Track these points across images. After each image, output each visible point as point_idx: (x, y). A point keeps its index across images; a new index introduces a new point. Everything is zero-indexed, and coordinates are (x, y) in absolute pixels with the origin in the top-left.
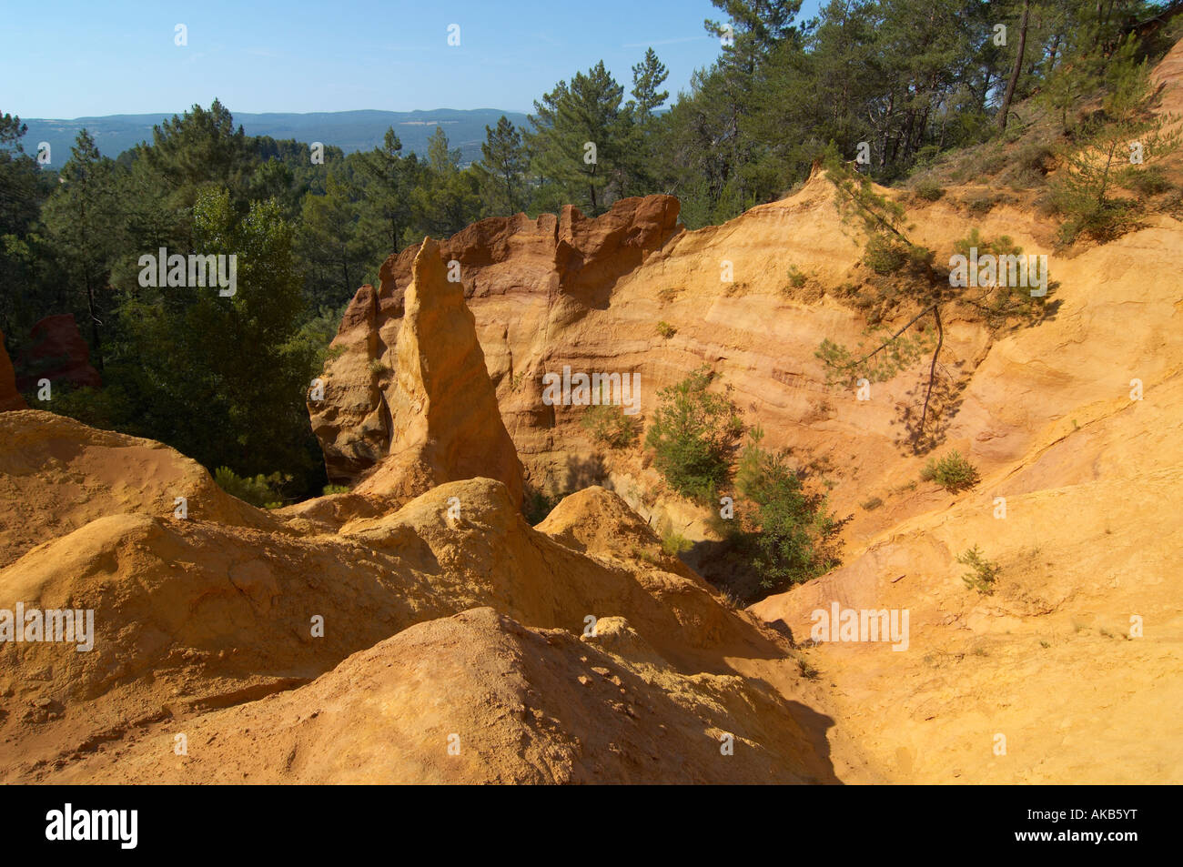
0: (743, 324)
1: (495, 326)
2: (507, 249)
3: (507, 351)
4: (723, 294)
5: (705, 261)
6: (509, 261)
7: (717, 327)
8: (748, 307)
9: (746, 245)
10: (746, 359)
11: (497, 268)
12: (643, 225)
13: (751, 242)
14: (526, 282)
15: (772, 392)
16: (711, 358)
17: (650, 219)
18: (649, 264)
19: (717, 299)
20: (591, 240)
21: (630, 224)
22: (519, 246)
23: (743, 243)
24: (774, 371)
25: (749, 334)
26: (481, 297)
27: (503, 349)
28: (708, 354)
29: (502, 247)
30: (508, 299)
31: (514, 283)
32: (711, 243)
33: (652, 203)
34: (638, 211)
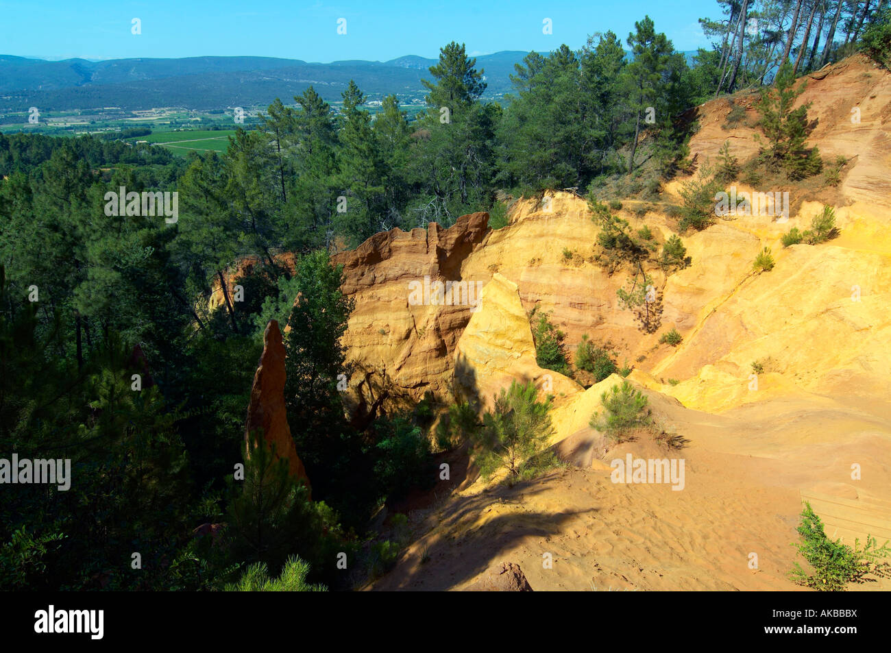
0: (544, 280)
1: (398, 301)
2: (390, 250)
3: (411, 315)
4: (528, 265)
5: (507, 247)
6: (392, 258)
7: (530, 284)
8: (544, 271)
9: (530, 236)
10: (553, 299)
11: (385, 264)
12: (473, 230)
13: (532, 234)
14: (411, 271)
15: (573, 314)
16: (532, 301)
17: (476, 226)
18: (477, 251)
19: (525, 268)
20: (448, 242)
21: (466, 231)
22: (398, 248)
23: (527, 236)
24: (571, 304)
25: (549, 285)
26: (381, 283)
27: (407, 314)
28: (530, 299)
29: (387, 250)
30: (400, 283)
31: (403, 273)
32: (508, 235)
33: (477, 217)
34: (470, 222)
